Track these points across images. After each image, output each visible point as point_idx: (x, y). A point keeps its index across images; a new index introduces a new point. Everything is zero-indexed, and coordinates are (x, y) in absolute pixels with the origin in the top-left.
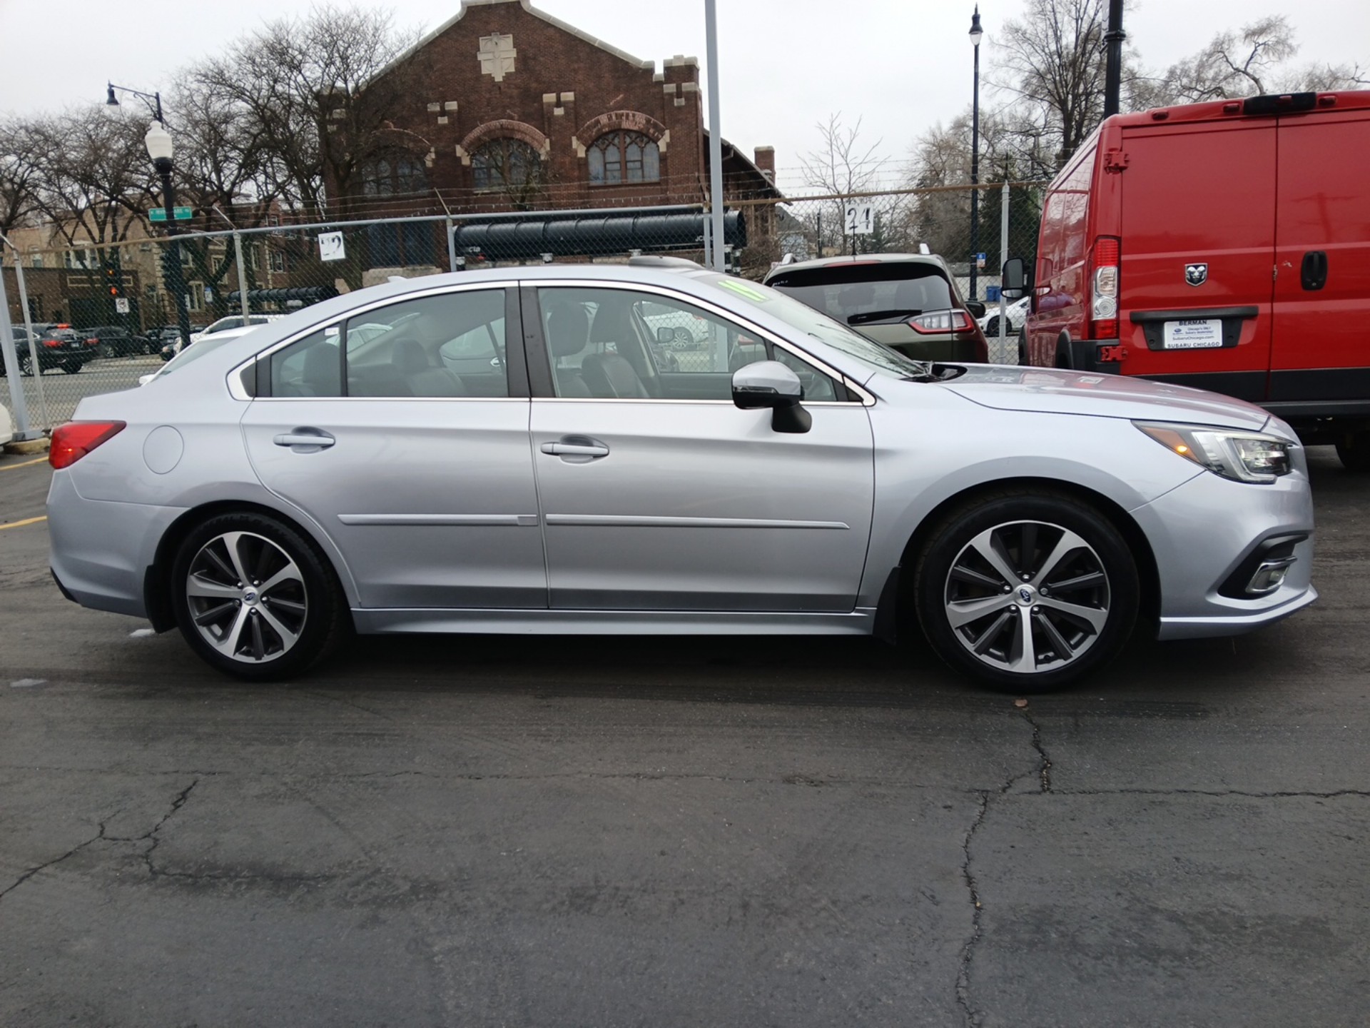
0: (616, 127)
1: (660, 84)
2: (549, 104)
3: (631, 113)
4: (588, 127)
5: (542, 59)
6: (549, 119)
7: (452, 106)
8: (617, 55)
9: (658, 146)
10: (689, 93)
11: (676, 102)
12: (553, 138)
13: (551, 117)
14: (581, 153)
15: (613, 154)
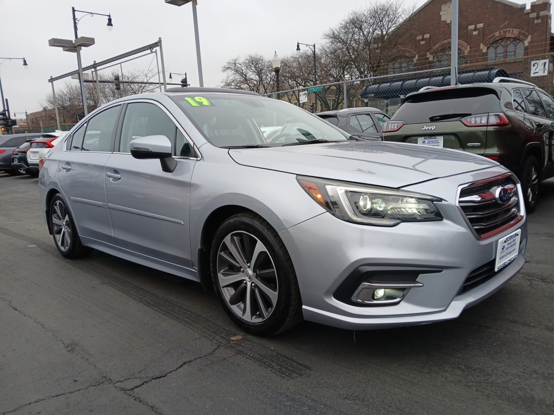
0: (503, 37)
1: (528, 14)
2: (471, 30)
3: (511, 30)
4: (489, 38)
5: (469, 10)
6: (470, 37)
7: (427, 36)
8: (507, 4)
9: (524, 44)
10: (543, 16)
11: (536, 21)
12: (472, 45)
13: (471, 36)
14: (485, 51)
15: (500, 50)
